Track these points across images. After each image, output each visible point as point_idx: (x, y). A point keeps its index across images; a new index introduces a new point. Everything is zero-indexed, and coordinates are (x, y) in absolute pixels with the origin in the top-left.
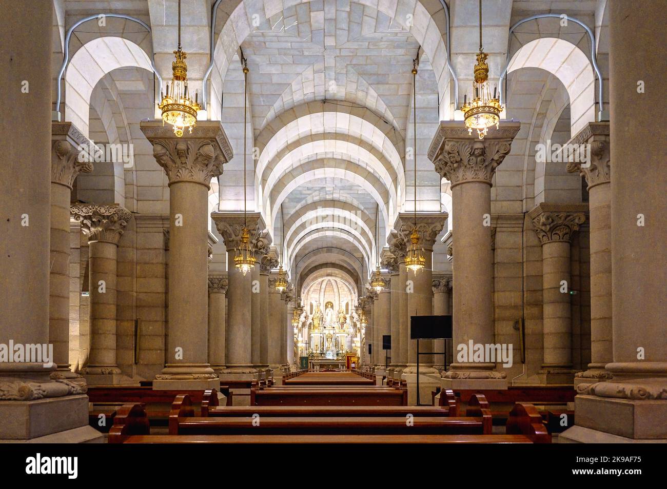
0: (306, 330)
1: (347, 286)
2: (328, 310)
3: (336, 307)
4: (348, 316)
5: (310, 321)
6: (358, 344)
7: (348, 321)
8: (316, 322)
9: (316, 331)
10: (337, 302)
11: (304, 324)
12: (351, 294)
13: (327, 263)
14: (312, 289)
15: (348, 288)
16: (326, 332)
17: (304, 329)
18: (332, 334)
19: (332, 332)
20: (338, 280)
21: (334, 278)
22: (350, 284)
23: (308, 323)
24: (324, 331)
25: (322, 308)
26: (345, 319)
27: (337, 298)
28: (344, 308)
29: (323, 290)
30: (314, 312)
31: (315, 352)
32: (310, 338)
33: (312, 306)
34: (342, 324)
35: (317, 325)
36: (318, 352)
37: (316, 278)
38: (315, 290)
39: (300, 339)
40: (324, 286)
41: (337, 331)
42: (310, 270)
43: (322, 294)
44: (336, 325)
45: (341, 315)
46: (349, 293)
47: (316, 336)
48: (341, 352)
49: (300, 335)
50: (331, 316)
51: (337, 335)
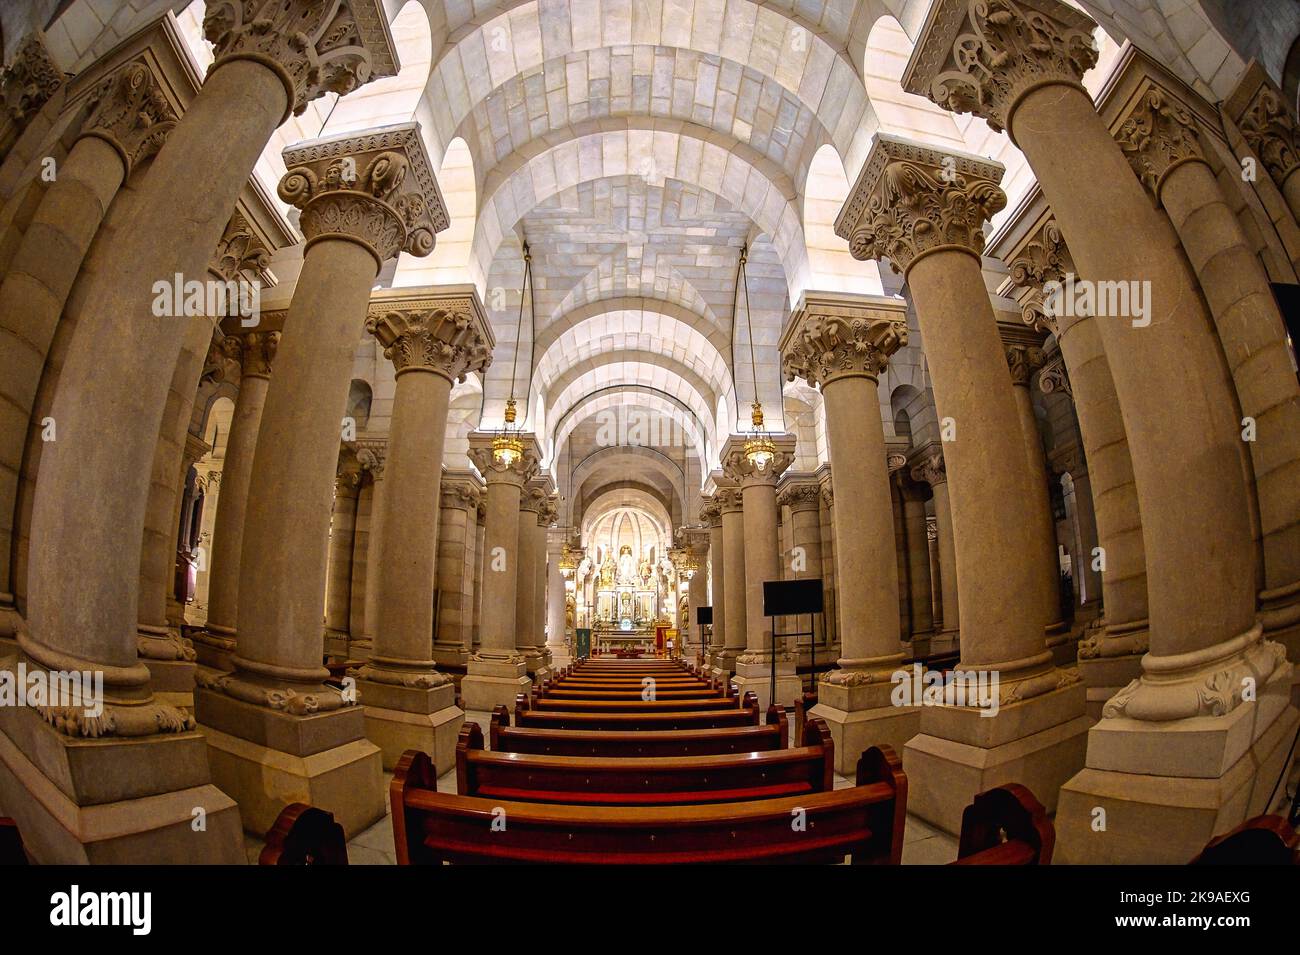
0: (590, 587)
1: (653, 522)
2: (623, 556)
3: (636, 554)
4: (654, 567)
5: (597, 573)
6: (671, 608)
7: (654, 573)
8: (606, 575)
9: (606, 588)
10: (638, 547)
11: (587, 579)
12: (659, 534)
13: (623, 482)
14: (600, 527)
15: (655, 525)
16: (622, 590)
17: (587, 585)
18: (630, 592)
19: (630, 590)
20: (639, 512)
21: (633, 509)
22: (657, 518)
23: (594, 577)
24: (618, 589)
25: (615, 554)
26: (650, 570)
27: (637, 541)
28: (647, 556)
29: (616, 529)
30: (602, 563)
31: (603, 619)
32: (596, 599)
33: (599, 553)
34: (646, 579)
35: (607, 580)
36: (609, 620)
37: (606, 509)
38: (604, 529)
39: (580, 600)
40: (618, 522)
41: (637, 589)
42: (596, 491)
43: (615, 534)
44: (637, 581)
45: (644, 565)
46: (654, 532)
47: (606, 596)
48: (644, 620)
49: (580, 593)
50: (628, 567)
51: (638, 595)
